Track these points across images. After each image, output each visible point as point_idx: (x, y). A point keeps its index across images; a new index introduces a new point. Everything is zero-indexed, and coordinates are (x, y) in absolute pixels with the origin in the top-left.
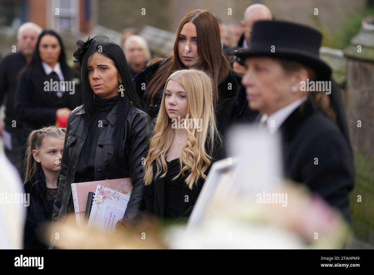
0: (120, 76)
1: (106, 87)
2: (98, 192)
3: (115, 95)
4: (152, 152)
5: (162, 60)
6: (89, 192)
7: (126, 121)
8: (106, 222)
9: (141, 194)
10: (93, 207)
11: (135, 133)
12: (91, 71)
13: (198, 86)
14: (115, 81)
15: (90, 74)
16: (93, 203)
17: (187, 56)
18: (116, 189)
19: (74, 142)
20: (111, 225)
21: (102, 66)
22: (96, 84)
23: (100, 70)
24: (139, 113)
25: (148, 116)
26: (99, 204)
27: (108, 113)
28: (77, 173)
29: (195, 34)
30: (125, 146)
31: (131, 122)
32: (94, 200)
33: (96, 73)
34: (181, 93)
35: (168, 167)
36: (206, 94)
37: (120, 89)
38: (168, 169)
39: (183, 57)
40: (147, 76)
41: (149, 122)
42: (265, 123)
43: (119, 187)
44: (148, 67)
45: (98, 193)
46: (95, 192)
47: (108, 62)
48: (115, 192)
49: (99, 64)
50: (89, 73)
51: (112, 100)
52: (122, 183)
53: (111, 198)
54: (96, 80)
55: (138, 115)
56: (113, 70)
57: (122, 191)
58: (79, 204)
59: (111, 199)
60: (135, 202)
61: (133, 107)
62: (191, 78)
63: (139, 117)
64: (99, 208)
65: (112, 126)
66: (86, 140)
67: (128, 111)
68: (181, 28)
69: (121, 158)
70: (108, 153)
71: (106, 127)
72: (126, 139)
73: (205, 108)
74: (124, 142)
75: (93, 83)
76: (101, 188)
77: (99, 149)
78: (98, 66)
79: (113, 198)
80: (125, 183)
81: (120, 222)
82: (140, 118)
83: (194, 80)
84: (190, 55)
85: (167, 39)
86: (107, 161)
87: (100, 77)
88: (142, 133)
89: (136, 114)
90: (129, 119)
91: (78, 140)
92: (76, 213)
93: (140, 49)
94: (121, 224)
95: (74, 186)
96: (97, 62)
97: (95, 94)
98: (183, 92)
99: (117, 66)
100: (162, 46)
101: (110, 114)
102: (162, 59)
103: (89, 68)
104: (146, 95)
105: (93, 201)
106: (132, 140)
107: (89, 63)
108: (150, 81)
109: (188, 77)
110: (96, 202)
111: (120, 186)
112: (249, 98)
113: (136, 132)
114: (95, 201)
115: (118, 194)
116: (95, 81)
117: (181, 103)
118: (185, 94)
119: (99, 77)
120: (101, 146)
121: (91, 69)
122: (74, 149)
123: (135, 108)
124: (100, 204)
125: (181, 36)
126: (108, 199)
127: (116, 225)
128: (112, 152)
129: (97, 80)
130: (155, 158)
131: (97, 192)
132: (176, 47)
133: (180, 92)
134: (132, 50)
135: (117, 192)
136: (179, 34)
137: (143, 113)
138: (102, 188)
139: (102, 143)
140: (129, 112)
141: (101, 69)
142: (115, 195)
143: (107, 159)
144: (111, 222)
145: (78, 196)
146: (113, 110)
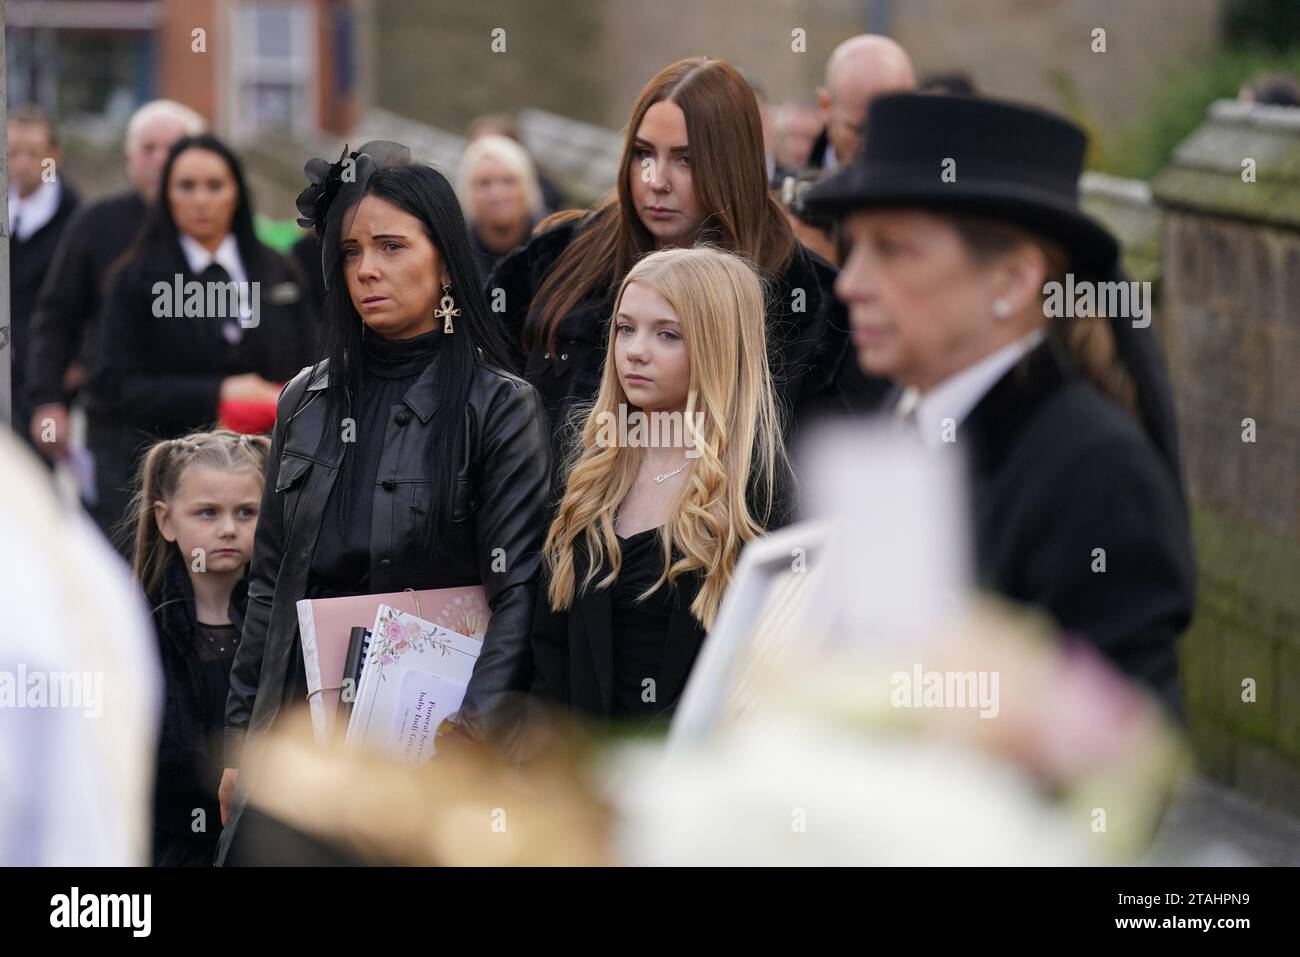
0: (445, 268)
1: (401, 305)
2: (382, 628)
3: (428, 327)
4: (571, 507)
5: (582, 216)
6: (354, 629)
7: (467, 408)
8: (404, 724)
9: (516, 635)
10: (363, 672)
11: (494, 447)
12: (354, 254)
13: (718, 304)
14: (429, 284)
15: (350, 264)
16: (366, 662)
17: (658, 206)
18: (439, 619)
19: (302, 477)
20: (420, 733)
21: (386, 239)
22: (371, 295)
23: (380, 251)
24: (507, 384)
25: (535, 394)
26: (385, 664)
27: (411, 385)
28: (313, 573)
29: (680, 138)
30: (467, 486)
31: (482, 411)
32: (368, 651)
33: (369, 262)
34: (668, 326)
35: (624, 554)
36: (746, 329)
37: (442, 309)
38: (623, 563)
39: (646, 208)
40: (536, 264)
41: (537, 410)
42: (912, 417)
43: (446, 613)
44: (537, 236)
45: (381, 631)
46: (372, 628)
47: (405, 226)
48: (436, 630)
49: (379, 233)
50: (347, 262)
51: (422, 343)
52: (458, 601)
53: (421, 646)
54: (368, 284)
55: (505, 388)
56: (421, 250)
57: (456, 626)
58: (321, 666)
59: (421, 651)
60: (501, 659)
61: (488, 366)
62: (699, 278)
63: (508, 394)
64: (384, 677)
65: (423, 425)
66: (340, 468)
67: (472, 378)
68: (638, 116)
69: (454, 523)
70: (414, 510)
71: (403, 429)
72: (470, 462)
73: (743, 372)
74: (463, 472)
75: (358, 291)
76: (391, 616)
77: (381, 498)
78: (375, 238)
79: (427, 646)
80: (465, 601)
81: (452, 723)
82: (511, 398)
83: (707, 283)
84: (670, 202)
85: (595, 152)
86: (410, 534)
87: (382, 273)
88: (518, 444)
89: (498, 386)
90: (474, 401)
91: (315, 468)
92: (312, 695)
93: (509, 180)
94: (455, 729)
95: (306, 608)
96: (372, 226)
97: (366, 325)
98: (673, 322)
99: (433, 236)
100: (579, 172)
101: (414, 388)
102: (580, 213)
103: (347, 245)
104: (532, 324)
105: (365, 655)
106: (488, 467)
107: (345, 229)
108: (544, 280)
109: (689, 275)
110: (374, 659)
111: (450, 611)
112: (861, 337)
113: (500, 440)
114: (372, 655)
115: (444, 634)
116: (366, 286)
117: (666, 356)
118: (678, 329)
119: (377, 275)
120: (389, 487)
121: (354, 249)
122: (304, 497)
123: (493, 369)
124: (387, 665)
125: (638, 144)
126: (412, 650)
127: (438, 731)
128: (425, 507)
129: (373, 283)
130: (584, 526)
131: (377, 630)
132: (625, 178)
133: (663, 322)
134: (484, 182)
135: (441, 629)
136: (633, 137)
137: (520, 383)
138: (393, 615)
139: (393, 477)
140: (476, 380)
141: (385, 249)
142: (437, 638)
143: (408, 526)
144: (421, 722)
145: (318, 639)
146: (425, 373)
